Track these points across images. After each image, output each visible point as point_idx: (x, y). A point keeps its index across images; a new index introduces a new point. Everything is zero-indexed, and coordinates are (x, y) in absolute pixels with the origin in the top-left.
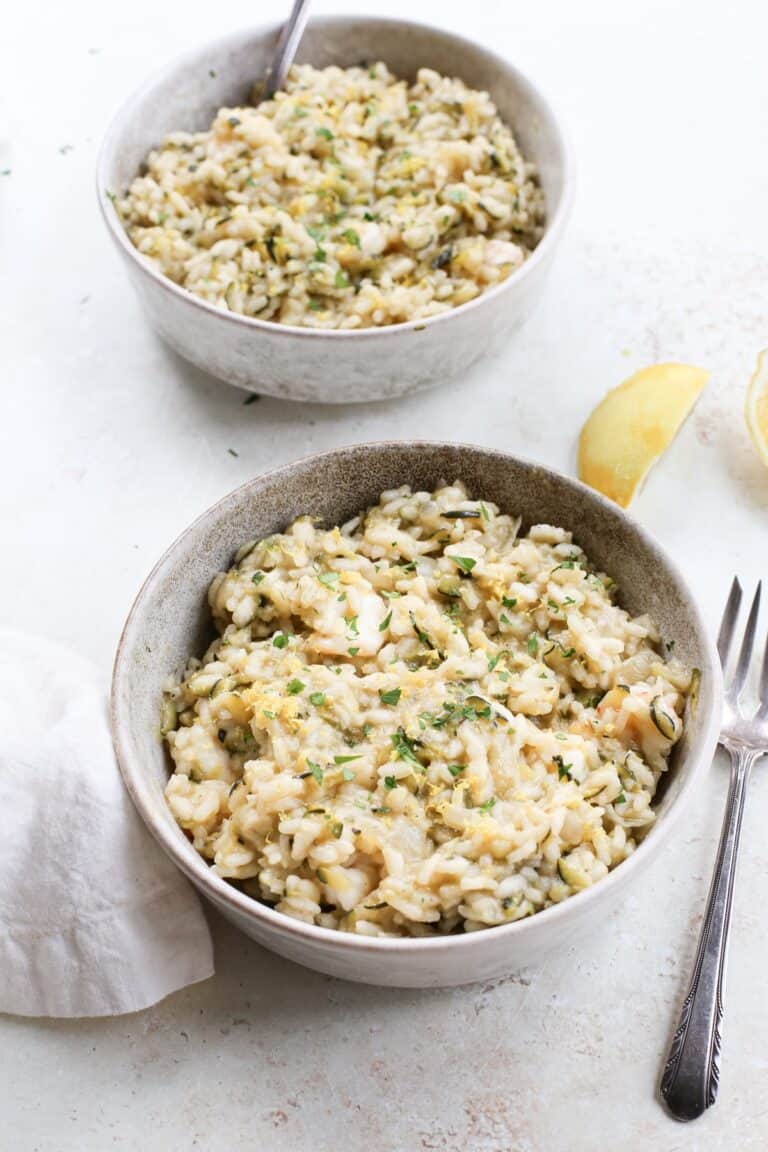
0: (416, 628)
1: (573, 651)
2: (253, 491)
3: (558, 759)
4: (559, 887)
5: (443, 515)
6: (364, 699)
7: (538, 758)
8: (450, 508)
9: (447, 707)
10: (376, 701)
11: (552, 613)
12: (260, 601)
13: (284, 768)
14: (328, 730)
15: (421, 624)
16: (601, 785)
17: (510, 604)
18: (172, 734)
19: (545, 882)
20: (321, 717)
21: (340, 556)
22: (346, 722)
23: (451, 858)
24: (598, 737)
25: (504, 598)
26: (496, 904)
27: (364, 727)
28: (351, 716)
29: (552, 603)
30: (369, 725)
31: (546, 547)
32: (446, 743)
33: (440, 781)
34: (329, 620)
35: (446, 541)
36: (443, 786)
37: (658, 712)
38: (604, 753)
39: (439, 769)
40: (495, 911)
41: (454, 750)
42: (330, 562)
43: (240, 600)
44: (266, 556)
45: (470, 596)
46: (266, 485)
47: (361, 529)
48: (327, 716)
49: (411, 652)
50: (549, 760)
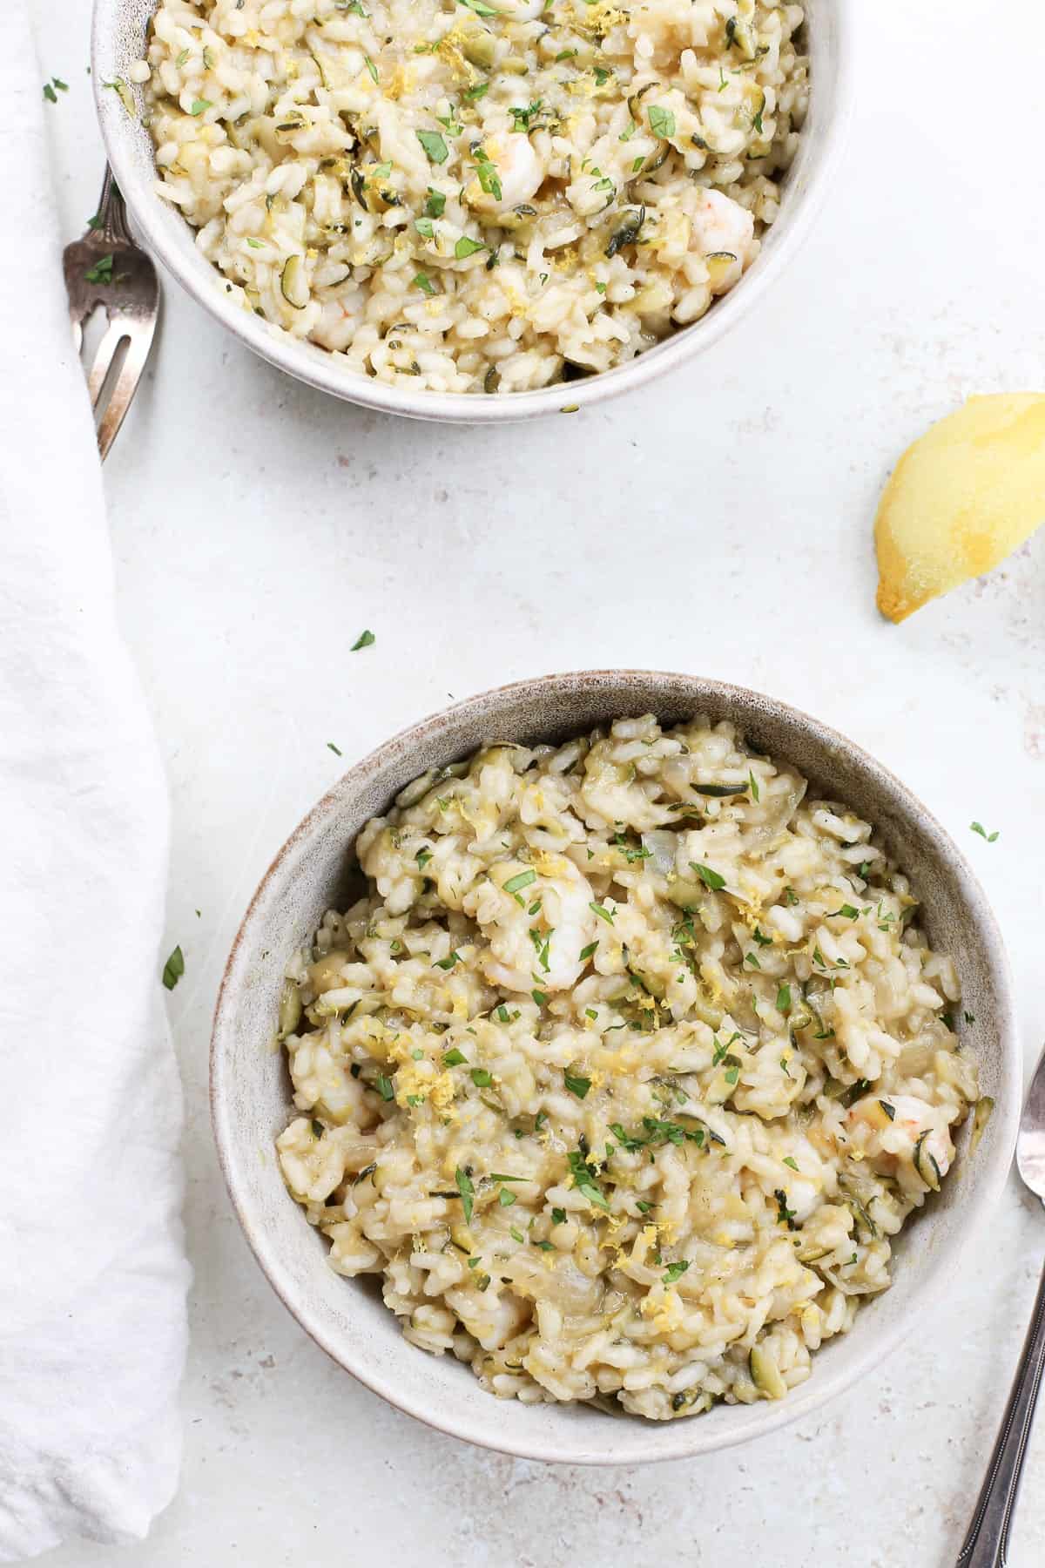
0: (628, 968)
1: (832, 1032)
2: (429, 737)
3: (781, 1196)
4: (745, 1387)
5: (692, 785)
6: (544, 1074)
7: (757, 1185)
8: (706, 777)
9: (647, 1122)
10: (559, 1081)
11: (816, 968)
12: (423, 886)
13: (427, 1166)
14: (491, 1118)
15: (637, 963)
16: (830, 1246)
17: (764, 941)
18: (292, 1041)
19: (731, 1370)
20: (484, 1101)
21: (542, 828)
22: (515, 1109)
23: (617, 1343)
24: (842, 1157)
25: (757, 931)
26: (663, 1399)
27: (538, 1116)
28: (522, 1099)
29: (818, 956)
30: (544, 1113)
31: (831, 846)
32: (638, 1169)
33: (624, 1213)
34: (513, 944)
35: (692, 822)
36: (626, 1219)
37: (924, 1157)
38: (846, 1179)
39: (625, 1200)
40: (661, 1409)
41: (648, 1178)
42: (527, 834)
43: (396, 883)
44: (437, 818)
45: (711, 914)
46: (448, 727)
47: (577, 771)
48: (493, 1100)
49: (617, 992)
50: (770, 1194)
